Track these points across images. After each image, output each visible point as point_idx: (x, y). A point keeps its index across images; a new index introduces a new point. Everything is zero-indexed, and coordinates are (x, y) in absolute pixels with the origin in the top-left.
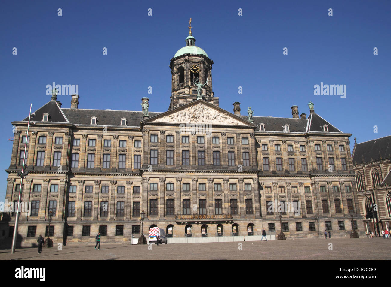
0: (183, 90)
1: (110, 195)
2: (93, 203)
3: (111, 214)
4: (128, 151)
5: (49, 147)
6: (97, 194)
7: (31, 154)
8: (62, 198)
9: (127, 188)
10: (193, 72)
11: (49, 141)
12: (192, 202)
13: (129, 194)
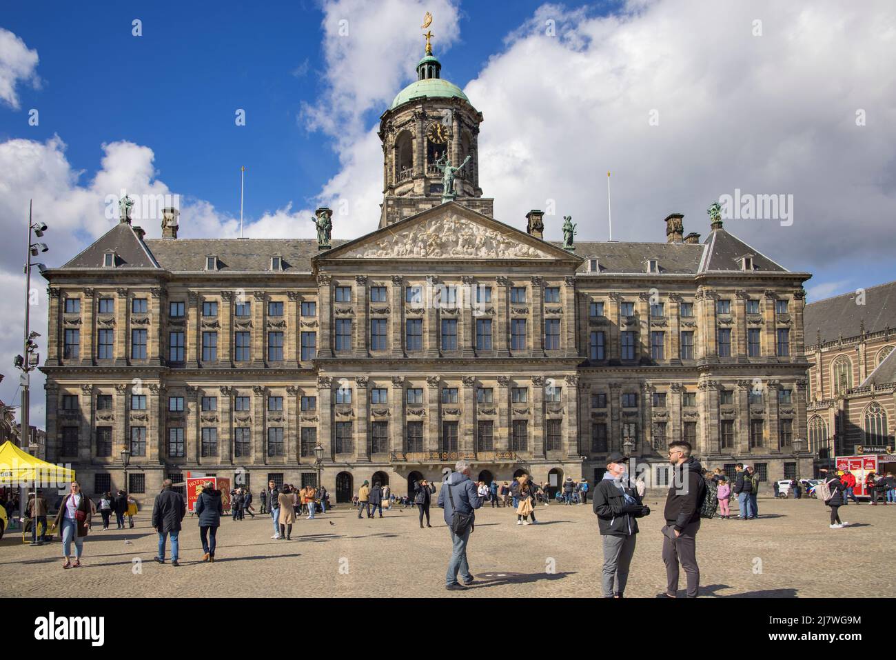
0: (410, 186)
1: (252, 414)
2: (220, 430)
3: (256, 452)
4: (287, 324)
5: (121, 321)
6: (226, 412)
7: (85, 334)
8: (155, 421)
9: (289, 401)
10: (434, 140)
11: (119, 308)
12: (427, 426)
13: (292, 412)
